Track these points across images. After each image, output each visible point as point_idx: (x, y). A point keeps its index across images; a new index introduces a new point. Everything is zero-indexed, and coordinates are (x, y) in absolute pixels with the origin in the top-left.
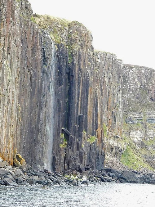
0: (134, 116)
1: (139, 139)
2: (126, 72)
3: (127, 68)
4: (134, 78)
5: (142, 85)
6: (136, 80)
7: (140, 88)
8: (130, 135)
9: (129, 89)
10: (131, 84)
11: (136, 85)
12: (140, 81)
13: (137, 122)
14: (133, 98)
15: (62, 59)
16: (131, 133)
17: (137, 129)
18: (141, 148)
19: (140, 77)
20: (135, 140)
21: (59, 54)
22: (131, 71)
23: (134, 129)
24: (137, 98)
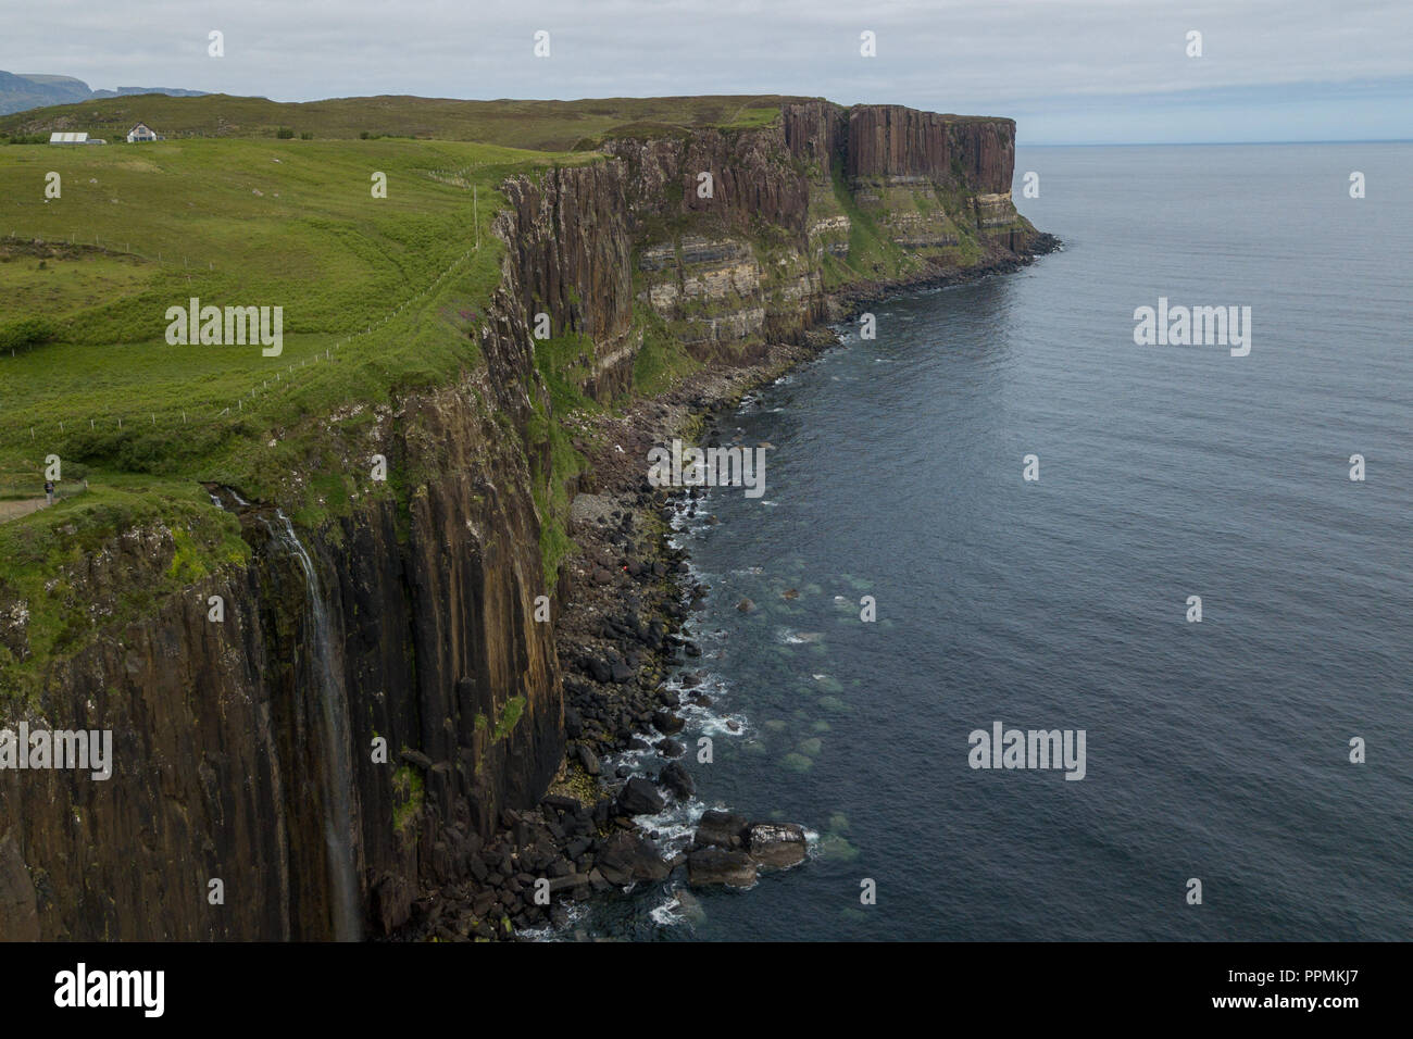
0: (654, 254)
1: (670, 302)
2: (634, 150)
3: (635, 142)
4: (652, 163)
5: (669, 176)
6: (657, 167)
7: (667, 183)
8: (649, 295)
9: (643, 189)
10: (646, 178)
11: (658, 178)
12: (665, 166)
13: (662, 265)
14: (652, 210)
15: (363, 565)
16: (652, 293)
17: (664, 282)
18: (676, 319)
19: (665, 158)
20: (662, 304)
21: (353, 552)
22: (644, 148)
23: (656, 283)
24: (660, 209)
